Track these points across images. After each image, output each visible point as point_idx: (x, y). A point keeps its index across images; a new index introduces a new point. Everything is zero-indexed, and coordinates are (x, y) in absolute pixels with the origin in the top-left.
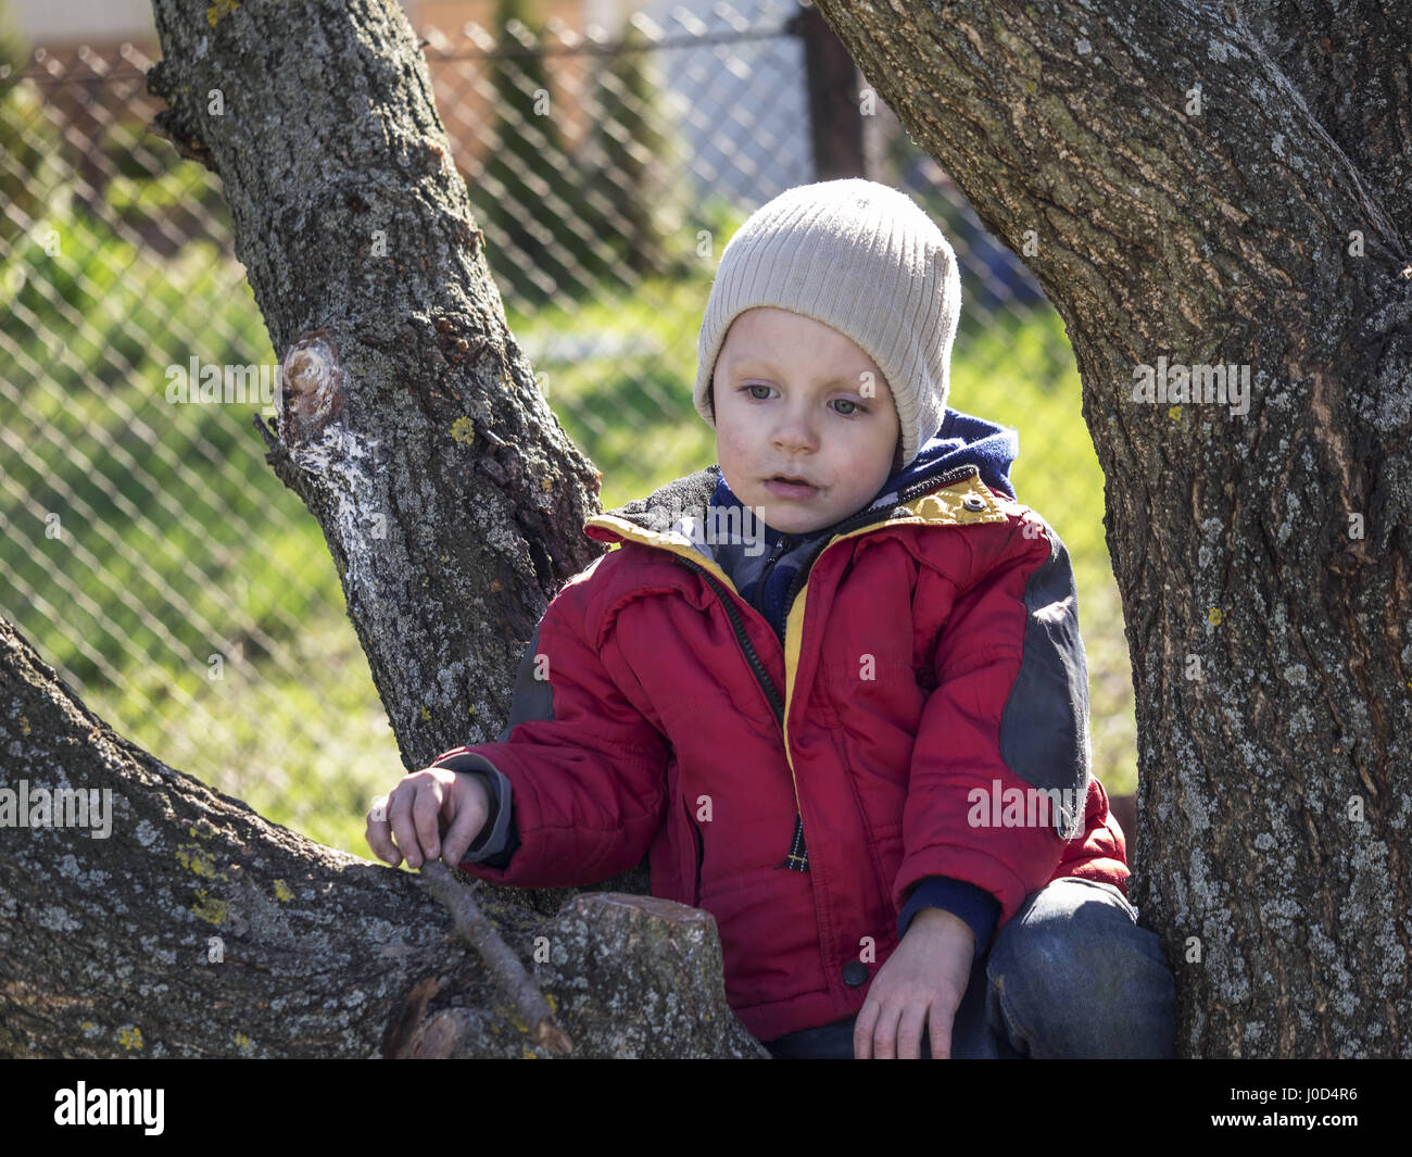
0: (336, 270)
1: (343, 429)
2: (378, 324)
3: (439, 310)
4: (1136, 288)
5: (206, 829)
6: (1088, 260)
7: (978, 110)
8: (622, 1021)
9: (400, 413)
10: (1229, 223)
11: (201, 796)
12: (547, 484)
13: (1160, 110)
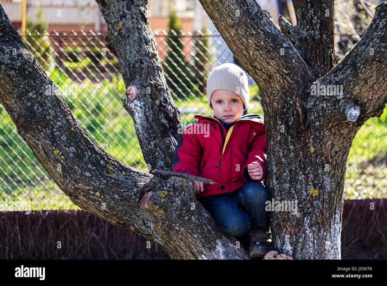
0: (137, 74)
1: (137, 101)
2: (144, 83)
3: (155, 81)
4: (270, 83)
5: (112, 162)
6: (262, 78)
7: (245, 52)
8: (178, 196)
9: (147, 99)
10: (285, 73)
11: (111, 157)
12: (172, 112)
13: (274, 54)
